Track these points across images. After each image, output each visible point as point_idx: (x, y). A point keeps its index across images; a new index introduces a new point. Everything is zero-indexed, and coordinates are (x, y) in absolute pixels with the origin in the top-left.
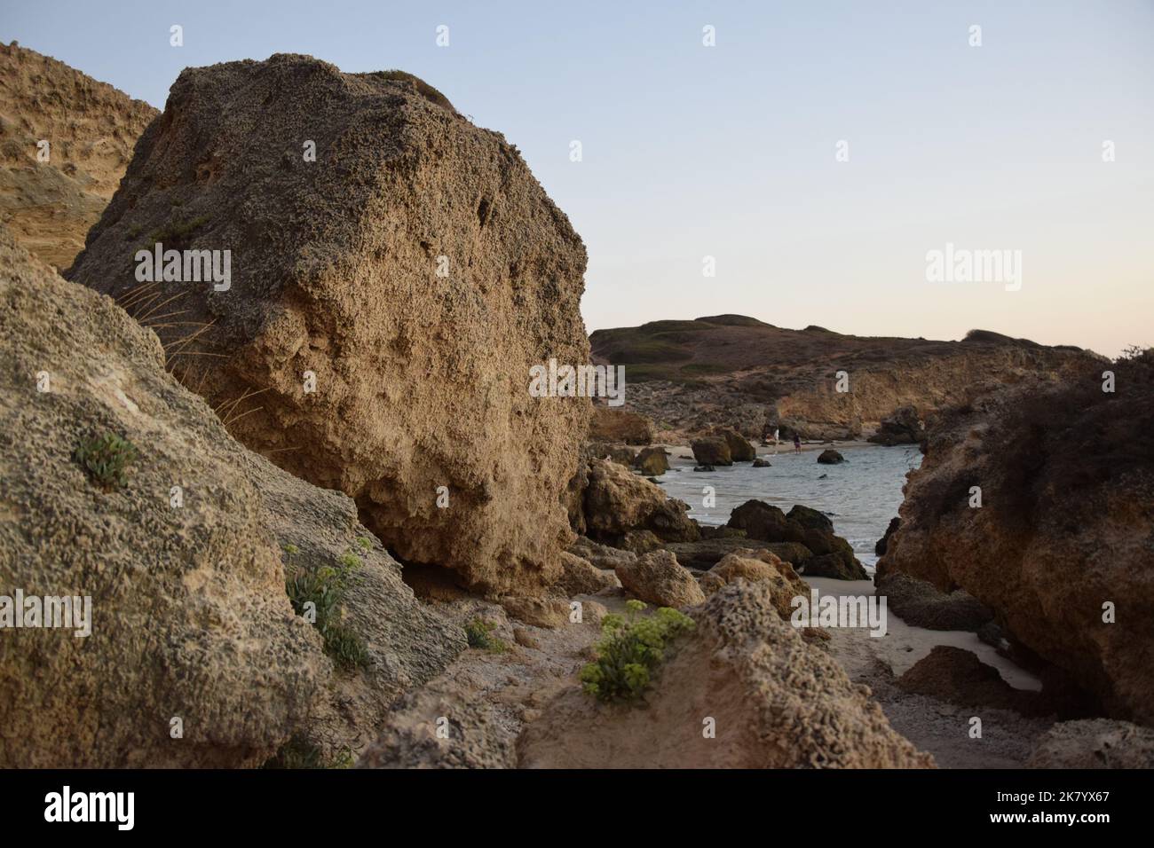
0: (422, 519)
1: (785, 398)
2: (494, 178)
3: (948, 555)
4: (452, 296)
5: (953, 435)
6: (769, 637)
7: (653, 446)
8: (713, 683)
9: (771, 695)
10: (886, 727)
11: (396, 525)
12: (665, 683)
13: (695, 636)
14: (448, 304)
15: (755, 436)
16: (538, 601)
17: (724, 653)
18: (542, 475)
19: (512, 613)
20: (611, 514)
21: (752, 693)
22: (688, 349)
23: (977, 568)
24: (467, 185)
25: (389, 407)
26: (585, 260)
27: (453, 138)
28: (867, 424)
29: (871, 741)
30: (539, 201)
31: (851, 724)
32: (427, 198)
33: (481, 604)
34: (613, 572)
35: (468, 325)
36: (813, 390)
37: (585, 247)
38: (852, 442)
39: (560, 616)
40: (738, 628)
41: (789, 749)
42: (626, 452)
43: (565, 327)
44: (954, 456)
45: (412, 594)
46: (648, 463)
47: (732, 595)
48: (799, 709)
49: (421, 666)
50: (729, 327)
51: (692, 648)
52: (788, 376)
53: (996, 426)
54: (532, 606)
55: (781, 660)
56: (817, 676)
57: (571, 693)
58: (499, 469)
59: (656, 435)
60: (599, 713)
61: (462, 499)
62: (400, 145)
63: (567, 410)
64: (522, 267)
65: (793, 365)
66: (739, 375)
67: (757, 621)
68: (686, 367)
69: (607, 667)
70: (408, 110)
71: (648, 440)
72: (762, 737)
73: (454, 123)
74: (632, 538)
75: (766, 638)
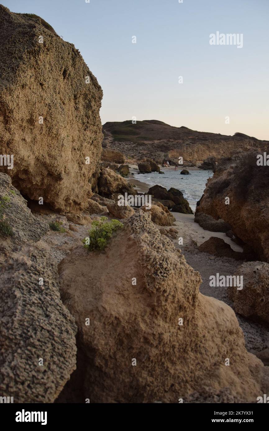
0: (38, 185)
1: (171, 151)
2: (69, 61)
3: (218, 207)
4: (51, 104)
5: (224, 167)
6: (148, 231)
7: (125, 164)
8: (128, 246)
9: (146, 251)
10: (185, 263)
11: (28, 187)
12: (112, 245)
13: (124, 230)
14: (50, 107)
15: (160, 163)
16: (78, 215)
17: (132, 236)
18: (82, 172)
19: (69, 219)
20: (107, 187)
21: (140, 250)
22: (139, 131)
23: (227, 212)
24: (59, 63)
25: (26, 144)
26: (102, 95)
27: (54, 44)
28: (198, 162)
29: (179, 267)
30: (86, 72)
31: (173, 262)
32: (43, 66)
33: (59, 216)
34: (106, 207)
35: (57, 116)
36: (181, 149)
37: (102, 91)
38: (193, 168)
39: (86, 221)
40: (138, 227)
41: (151, 269)
42: (115, 166)
43: (93, 119)
44: (224, 174)
45: (30, 211)
46: (122, 170)
47: (137, 216)
48: (155, 256)
49: (32, 236)
50: (154, 125)
51: (122, 234)
52: (173, 143)
53: (239, 165)
54: (76, 217)
55: (151, 239)
56: (163, 245)
57: (80, 247)
58: (66, 169)
59: (126, 160)
60: (89, 254)
61: (52, 178)
62: (33, 44)
63: (93, 149)
64: (78, 96)
65: (175, 139)
66: (156, 142)
67: (145, 226)
68: (138, 138)
69: (92, 239)
70: (36, 30)
71: (123, 162)
72: (142, 265)
73: (55, 38)
74: (114, 195)
75: (147, 232)
